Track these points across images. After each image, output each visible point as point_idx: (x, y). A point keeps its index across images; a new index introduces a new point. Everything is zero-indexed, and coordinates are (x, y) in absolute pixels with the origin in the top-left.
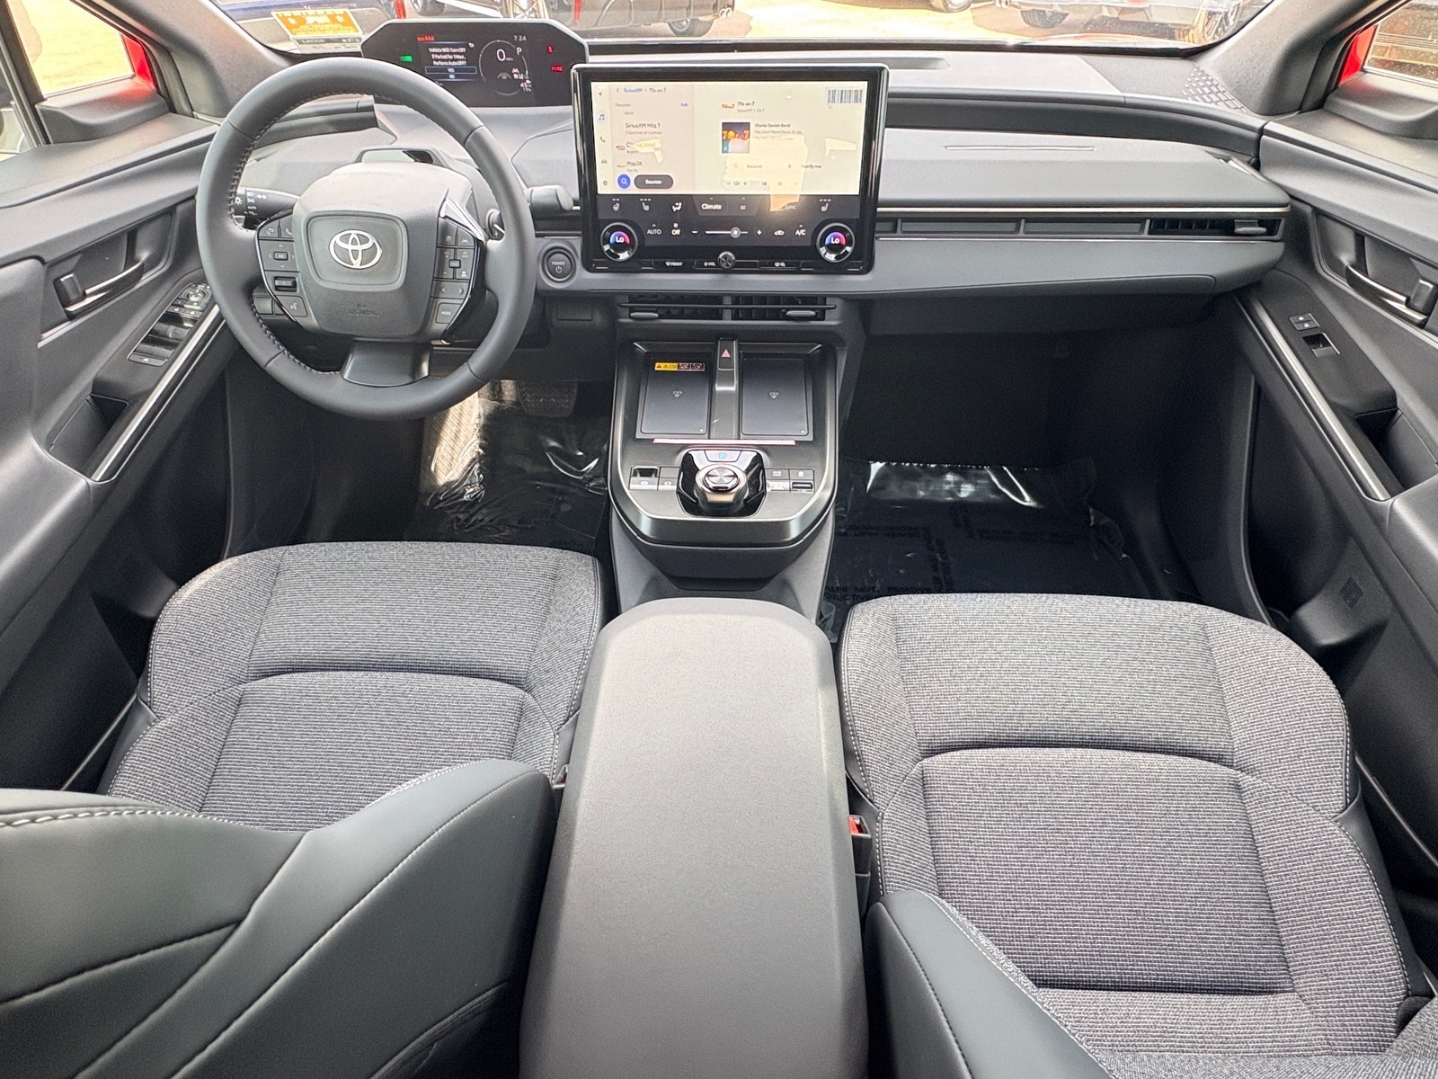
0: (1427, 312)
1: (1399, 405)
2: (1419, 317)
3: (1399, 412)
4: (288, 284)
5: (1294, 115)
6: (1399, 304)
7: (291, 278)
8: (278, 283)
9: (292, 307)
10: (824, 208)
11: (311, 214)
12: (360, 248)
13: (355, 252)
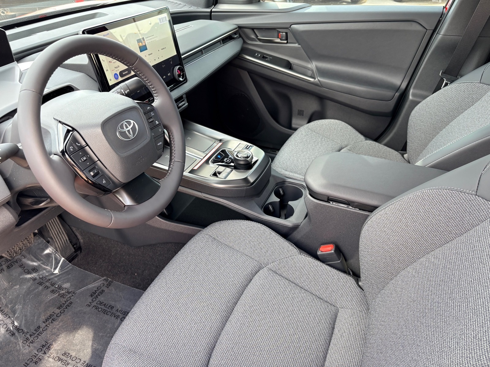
0: (287, 39)
1: (291, 63)
2: (286, 42)
3: (292, 65)
4: (96, 171)
5: (214, 6)
6: (279, 40)
7: (94, 168)
8: (92, 174)
9: (104, 182)
10: (171, 63)
11: (102, 122)
12: (130, 128)
13: (129, 131)
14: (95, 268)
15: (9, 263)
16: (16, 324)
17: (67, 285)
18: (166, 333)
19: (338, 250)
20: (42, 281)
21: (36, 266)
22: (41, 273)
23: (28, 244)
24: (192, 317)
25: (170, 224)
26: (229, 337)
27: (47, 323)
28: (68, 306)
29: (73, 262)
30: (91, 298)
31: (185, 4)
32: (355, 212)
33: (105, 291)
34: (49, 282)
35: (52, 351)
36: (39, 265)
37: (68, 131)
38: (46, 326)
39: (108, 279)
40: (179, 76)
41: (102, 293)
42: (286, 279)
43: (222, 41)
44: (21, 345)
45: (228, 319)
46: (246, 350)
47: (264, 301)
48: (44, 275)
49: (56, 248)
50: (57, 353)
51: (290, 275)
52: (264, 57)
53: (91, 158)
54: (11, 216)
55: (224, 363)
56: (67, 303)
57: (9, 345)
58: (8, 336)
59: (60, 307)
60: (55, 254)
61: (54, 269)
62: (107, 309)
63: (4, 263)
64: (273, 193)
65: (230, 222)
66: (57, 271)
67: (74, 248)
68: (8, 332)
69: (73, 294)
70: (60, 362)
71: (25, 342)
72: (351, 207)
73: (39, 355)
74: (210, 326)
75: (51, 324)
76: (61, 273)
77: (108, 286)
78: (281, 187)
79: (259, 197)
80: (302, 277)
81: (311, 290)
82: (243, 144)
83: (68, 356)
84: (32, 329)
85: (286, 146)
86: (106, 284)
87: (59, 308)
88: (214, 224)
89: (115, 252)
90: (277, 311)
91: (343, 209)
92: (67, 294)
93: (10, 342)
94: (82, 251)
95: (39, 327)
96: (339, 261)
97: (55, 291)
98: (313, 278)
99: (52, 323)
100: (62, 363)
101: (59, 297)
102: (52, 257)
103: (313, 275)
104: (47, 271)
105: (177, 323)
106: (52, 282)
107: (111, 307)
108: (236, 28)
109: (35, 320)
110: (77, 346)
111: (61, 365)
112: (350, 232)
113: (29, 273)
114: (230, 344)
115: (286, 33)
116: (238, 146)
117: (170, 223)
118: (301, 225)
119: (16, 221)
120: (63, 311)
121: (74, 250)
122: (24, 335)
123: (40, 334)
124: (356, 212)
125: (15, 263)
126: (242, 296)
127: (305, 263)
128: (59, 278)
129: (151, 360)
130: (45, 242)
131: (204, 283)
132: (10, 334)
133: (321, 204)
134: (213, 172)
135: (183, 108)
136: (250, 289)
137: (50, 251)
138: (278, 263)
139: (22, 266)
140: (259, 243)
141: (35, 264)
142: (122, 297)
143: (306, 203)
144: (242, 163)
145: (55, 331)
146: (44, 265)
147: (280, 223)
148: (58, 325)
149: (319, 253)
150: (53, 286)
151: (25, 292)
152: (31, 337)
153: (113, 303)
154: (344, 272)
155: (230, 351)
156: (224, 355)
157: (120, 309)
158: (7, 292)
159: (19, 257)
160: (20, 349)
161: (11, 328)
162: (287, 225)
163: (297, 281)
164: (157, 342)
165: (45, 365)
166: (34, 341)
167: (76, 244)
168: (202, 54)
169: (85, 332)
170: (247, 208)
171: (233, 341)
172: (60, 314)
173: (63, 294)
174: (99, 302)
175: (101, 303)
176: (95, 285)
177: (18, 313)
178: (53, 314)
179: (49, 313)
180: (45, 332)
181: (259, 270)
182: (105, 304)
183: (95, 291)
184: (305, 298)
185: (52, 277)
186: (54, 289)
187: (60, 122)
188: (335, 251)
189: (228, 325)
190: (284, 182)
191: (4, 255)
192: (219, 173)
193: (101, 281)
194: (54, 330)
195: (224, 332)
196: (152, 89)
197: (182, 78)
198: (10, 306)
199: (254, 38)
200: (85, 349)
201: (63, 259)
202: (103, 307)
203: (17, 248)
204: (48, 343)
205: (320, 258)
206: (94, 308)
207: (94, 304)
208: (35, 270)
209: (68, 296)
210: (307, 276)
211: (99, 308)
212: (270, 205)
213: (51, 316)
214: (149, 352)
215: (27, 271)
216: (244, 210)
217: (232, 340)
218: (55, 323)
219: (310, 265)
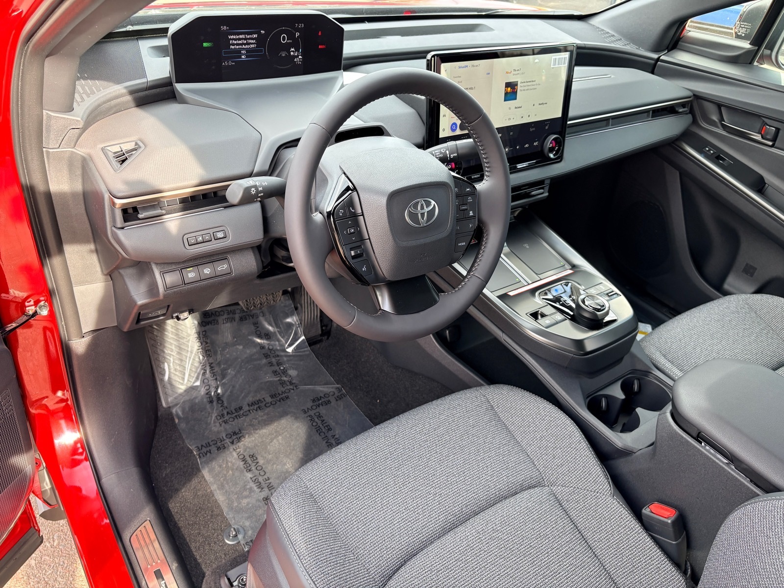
0: (774, 140)
1: (766, 181)
2: (770, 143)
3: (767, 185)
4: (359, 252)
5: (666, 52)
6: (758, 137)
7: (359, 247)
8: (353, 253)
9: (363, 269)
10: (547, 128)
11: (392, 192)
12: (426, 210)
13: (423, 214)
14: (334, 368)
15: (244, 314)
16: (219, 391)
17: (293, 373)
18: (363, 500)
19: (682, 524)
20: (269, 353)
21: (271, 332)
22: (272, 343)
23: (272, 301)
24: (406, 498)
25: (446, 356)
26: (442, 554)
27: (252, 408)
28: (283, 400)
29: (313, 346)
30: (312, 404)
31: (620, 37)
32: (737, 478)
33: (332, 404)
34: (277, 358)
35: (241, 444)
36: (275, 332)
37: (348, 189)
38: (249, 411)
39: (342, 390)
40: (551, 150)
41: (327, 404)
42: (572, 521)
43: (652, 113)
44: (213, 418)
45: (454, 529)
46: (456, 586)
47: (518, 533)
48: (275, 348)
49: (301, 320)
50: (245, 451)
51: (580, 519)
52: (718, 158)
53: (360, 233)
54: (255, 264)
55: (416, 584)
56: (284, 395)
57: (201, 412)
58: (205, 400)
59: (274, 397)
60: (297, 328)
61: (288, 345)
62: (323, 428)
63: (239, 312)
64: (619, 384)
65: (527, 394)
66: (290, 350)
67: (322, 330)
68: (208, 396)
69: (295, 388)
70: (243, 463)
71: (219, 418)
72: (733, 467)
73: (225, 442)
74: (424, 524)
75: (254, 411)
76: (294, 354)
77: (337, 399)
78: (639, 379)
79: (592, 378)
80: (598, 533)
81: (604, 559)
82: (605, 286)
83: (254, 460)
84: (234, 406)
85: (688, 315)
86: (337, 394)
87: (272, 396)
88: (502, 386)
89: (367, 358)
90: (531, 559)
91: (718, 464)
92: (288, 383)
93: (205, 409)
94: (330, 338)
95: (241, 408)
96: (674, 542)
97: (278, 373)
98: (616, 543)
99: (256, 410)
100: (245, 465)
101: (279, 383)
102: (293, 329)
103: (618, 539)
104: (279, 344)
105: (384, 494)
106: (279, 360)
107: (329, 427)
108: (690, 97)
109: (241, 398)
110: (270, 454)
111: (242, 467)
112: (714, 506)
113: (260, 337)
114: (438, 563)
115: (778, 130)
116: (595, 287)
117: (446, 354)
118: (637, 454)
119: (258, 272)
120: (275, 403)
121: (320, 332)
122: (221, 408)
123: (238, 417)
124: (739, 480)
125: (250, 317)
126: (490, 509)
127: (613, 514)
128: (288, 358)
129: (329, 522)
130: (292, 308)
131: (446, 462)
132: (208, 399)
133: (682, 437)
134: (533, 310)
135: (537, 199)
136: (507, 506)
137: (293, 320)
138: (570, 491)
139: (257, 324)
140: (556, 447)
141: (270, 328)
142: (348, 422)
143: (659, 424)
144: (586, 315)
145: (255, 422)
146: (280, 335)
147: (604, 433)
148: (261, 417)
149: (646, 511)
150: (278, 366)
151: (246, 358)
152: (227, 414)
153: (333, 424)
154: (677, 564)
155: (433, 573)
156: (423, 573)
157: (337, 436)
158: (227, 348)
159: (258, 312)
160: (210, 423)
161: (213, 394)
162: (614, 442)
163: (588, 533)
164: (347, 504)
165: (227, 457)
166: (228, 421)
167: (326, 326)
168: (607, 125)
169: (286, 443)
170: (562, 387)
171: (445, 562)
172: (270, 404)
173: (283, 382)
174: (317, 414)
175: (319, 416)
176: (324, 389)
177: (227, 378)
178: (263, 400)
179: (258, 397)
180: (244, 417)
181: (536, 487)
182: (324, 420)
183: (321, 397)
184: (586, 566)
185: (283, 354)
186: (278, 370)
187: (344, 173)
188: (673, 523)
189: (449, 537)
190: (647, 373)
191: (240, 303)
192: (543, 316)
193: (332, 388)
194: (254, 420)
195: (437, 543)
196: (486, 165)
197: (554, 155)
198: (223, 366)
199: (715, 121)
200: (275, 463)
201: (303, 338)
202: (319, 422)
203: (258, 301)
204: (241, 433)
205: (644, 520)
206: (309, 418)
207: (312, 413)
208: (267, 336)
209: (288, 387)
210: (608, 536)
211: (314, 421)
212: (603, 399)
213: (259, 401)
214: (331, 511)
215: (258, 333)
216: (555, 387)
217: (443, 560)
218: (260, 413)
219: (621, 523)
